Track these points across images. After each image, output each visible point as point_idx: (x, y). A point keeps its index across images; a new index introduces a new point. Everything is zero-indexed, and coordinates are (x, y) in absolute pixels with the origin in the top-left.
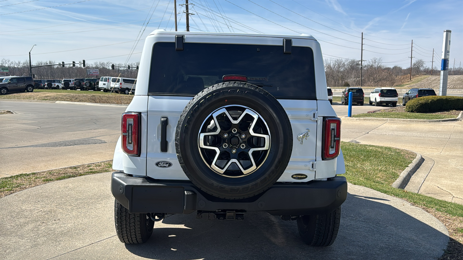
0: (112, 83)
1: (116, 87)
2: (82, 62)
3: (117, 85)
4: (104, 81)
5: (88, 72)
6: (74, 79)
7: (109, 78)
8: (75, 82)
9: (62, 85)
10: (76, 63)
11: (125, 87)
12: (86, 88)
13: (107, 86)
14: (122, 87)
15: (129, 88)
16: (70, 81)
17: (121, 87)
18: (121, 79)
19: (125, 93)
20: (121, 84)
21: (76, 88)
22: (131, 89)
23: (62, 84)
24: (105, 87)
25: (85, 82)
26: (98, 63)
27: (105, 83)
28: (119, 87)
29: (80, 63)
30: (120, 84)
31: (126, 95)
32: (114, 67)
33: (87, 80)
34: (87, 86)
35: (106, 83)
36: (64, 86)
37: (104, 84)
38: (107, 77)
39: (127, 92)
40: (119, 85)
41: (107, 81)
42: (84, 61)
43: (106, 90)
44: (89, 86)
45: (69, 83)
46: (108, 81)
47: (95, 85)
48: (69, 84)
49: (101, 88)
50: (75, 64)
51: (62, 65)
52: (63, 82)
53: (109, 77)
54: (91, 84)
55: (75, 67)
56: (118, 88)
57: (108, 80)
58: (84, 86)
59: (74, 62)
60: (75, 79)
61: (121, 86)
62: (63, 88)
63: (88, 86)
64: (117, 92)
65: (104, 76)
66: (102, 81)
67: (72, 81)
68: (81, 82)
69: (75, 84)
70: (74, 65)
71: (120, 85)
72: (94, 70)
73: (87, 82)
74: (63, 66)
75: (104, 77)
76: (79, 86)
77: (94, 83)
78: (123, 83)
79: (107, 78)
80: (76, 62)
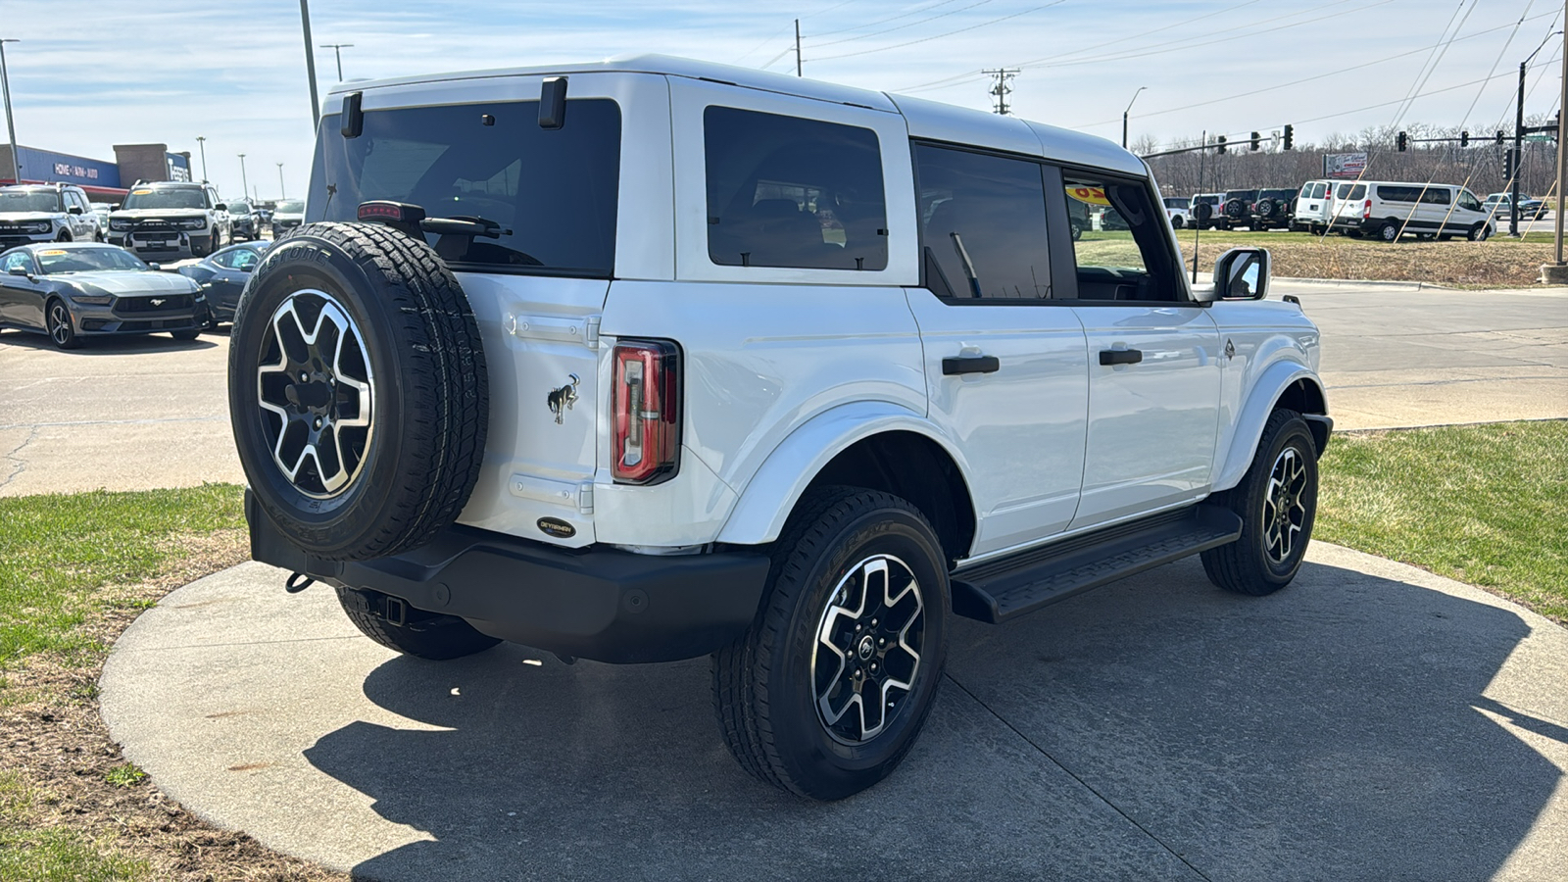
0: (1338, 201)
1: (1351, 216)
2: (1282, 134)
3: (1352, 209)
4: (1313, 197)
5: (1328, 165)
6: (1225, 195)
7: (1331, 184)
8: (1227, 202)
9: (1189, 216)
10: (1262, 138)
11: (1383, 216)
12: (1260, 222)
13: (1324, 213)
14: (1371, 216)
15: (1400, 218)
16: (1215, 200)
17: (1367, 217)
18: (1371, 185)
19: (1381, 239)
20: (1368, 203)
21: (1229, 224)
22: (1404, 221)
23: (1190, 210)
24: (1315, 216)
25: (1259, 201)
26: (1376, 132)
27: (1315, 202)
28: (1361, 216)
29: (1274, 138)
30: (1364, 205)
31: (1385, 246)
32: (1407, 141)
33: (1265, 194)
34: (1263, 217)
35: (1319, 202)
36: (1194, 218)
37: (1313, 207)
38: (1325, 182)
39: (1389, 231)
40: (1363, 208)
41: (1322, 198)
42: (1289, 129)
43: (1318, 229)
44: (1271, 215)
45: (1213, 206)
46: (1326, 195)
47: (1289, 211)
48: (1211, 209)
49: (1301, 219)
50: (1258, 142)
51: (1220, 146)
52: (1195, 203)
53: (1332, 181)
54: (1275, 207)
55: (1259, 150)
56: (1358, 220)
57: (1329, 193)
58: (1253, 216)
59: (1255, 135)
60: (1229, 193)
61: (1367, 212)
62: (1192, 225)
63: (1265, 214)
64: (1354, 234)
65: (1316, 179)
66: (1307, 195)
67: (1220, 199)
68: (1246, 201)
69: (1226, 209)
70: (1255, 146)
71: (1365, 210)
72: (1350, 157)
73: (1262, 202)
74: (1222, 149)
75: (1316, 183)
76: (1239, 216)
77: (1285, 205)
78: (1377, 200)
79: (1325, 186)
80: (1263, 135)
